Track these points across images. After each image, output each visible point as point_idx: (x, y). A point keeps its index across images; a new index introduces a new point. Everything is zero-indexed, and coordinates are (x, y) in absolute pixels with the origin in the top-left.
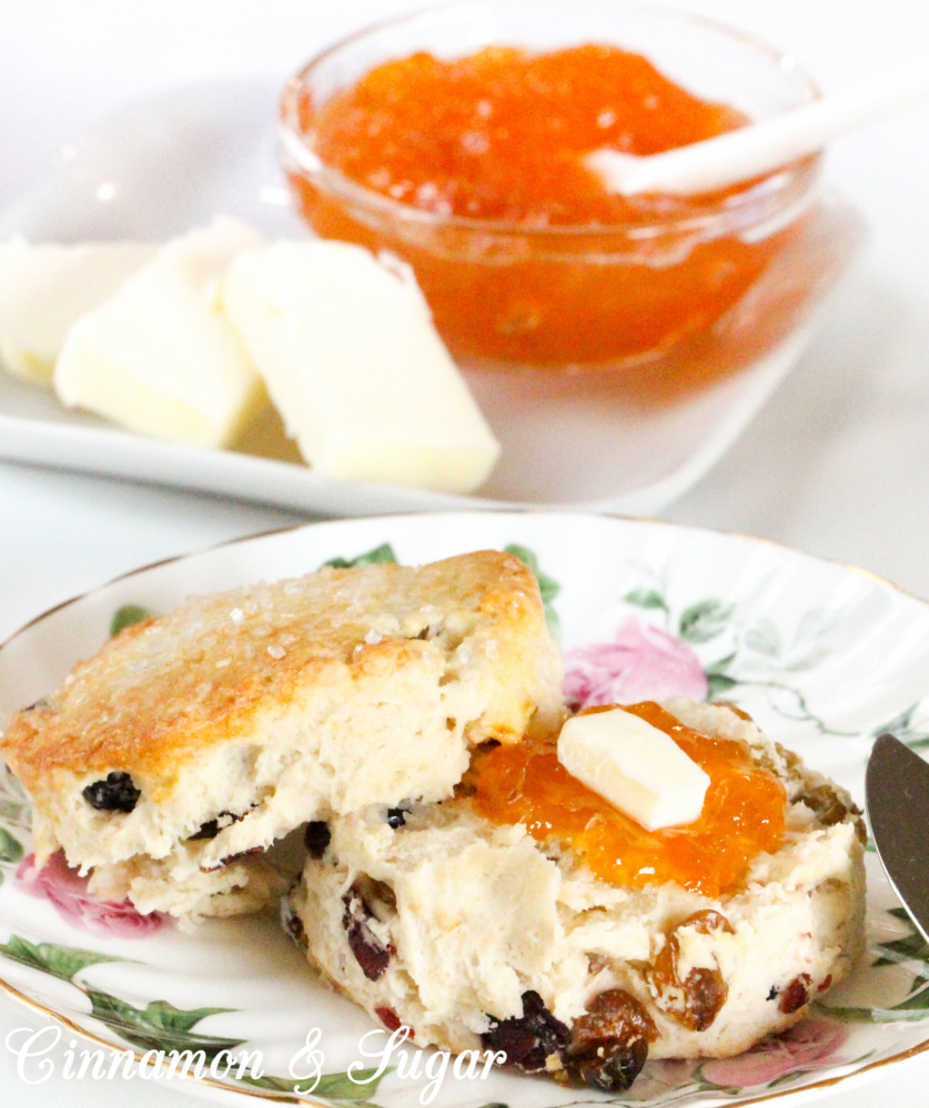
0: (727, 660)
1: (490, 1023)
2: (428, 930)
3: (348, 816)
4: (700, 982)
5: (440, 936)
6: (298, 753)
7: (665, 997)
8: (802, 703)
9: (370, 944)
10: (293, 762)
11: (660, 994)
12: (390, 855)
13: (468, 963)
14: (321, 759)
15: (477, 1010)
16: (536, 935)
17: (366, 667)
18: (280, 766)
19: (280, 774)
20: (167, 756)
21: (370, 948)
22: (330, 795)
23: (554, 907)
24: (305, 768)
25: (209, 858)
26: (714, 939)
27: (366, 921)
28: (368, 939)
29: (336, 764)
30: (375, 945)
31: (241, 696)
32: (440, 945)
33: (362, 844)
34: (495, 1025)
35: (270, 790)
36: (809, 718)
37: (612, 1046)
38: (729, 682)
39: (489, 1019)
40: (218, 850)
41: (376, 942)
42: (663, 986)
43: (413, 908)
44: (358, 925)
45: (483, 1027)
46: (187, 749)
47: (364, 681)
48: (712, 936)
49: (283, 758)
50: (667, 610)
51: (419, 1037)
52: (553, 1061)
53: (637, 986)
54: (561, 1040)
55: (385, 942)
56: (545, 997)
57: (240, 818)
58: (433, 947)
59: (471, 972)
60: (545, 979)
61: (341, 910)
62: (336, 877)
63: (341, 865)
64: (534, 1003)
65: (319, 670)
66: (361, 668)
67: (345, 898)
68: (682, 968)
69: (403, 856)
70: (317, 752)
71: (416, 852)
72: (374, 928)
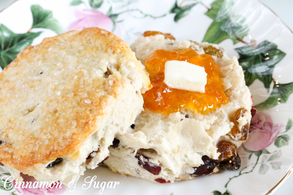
0: (111, 9)
1: (194, 169)
2: (171, 156)
3: (125, 134)
4: (244, 128)
5: (175, 155)
6: (108, 126)
7: (236, 137)
8: (141, 12)
9: (153, 166)
10: (107, 129)
11: (235, 137)
12: (149, 140)
13: (185, 158)
14: (115, 123)
15: (189, 168)
16: (202, 142)
17: (117, 93)
18: (104, 132)
19: (105, 134)
20: (76, 148)
21: (153, 167)
22: (118, 131)
23: (205, 132)
24: (111, 129)
25: (93, 166)
26: (246, 116)
27: (148, 161)
28: (151, 165)
29: (118, 123)
30: (155, 166)
31: (89, 121)
32: (175, 157)
33: (139, 142)
34: (196, 169)
35: (102, 139)
36: (146, 16)
37: (232, 159)
38: (116, 15)
39: (194, 168)
40: (95, 163)
41: (155, 165)
42: (235, 135)
43: (166, 152)
44: (146, 163)
45: (193, 171)
46: (81, 143)
47: (118, 97)
48: (245, 115)
49: (103, 130)
50: (84, 3)
51: (172, 182)
52: (216, 170)
53: (227, 138)
54: (217, 164)
55: (158, 164)
56: (209, 156)
57: (98, 151)
58: (174, 159)
59: (186, 160)
60: (207, 151)
61: (137, 160)
62: (129, 151)
63: (127, 147)
64: (205, 158)
65: (106, 101)
66: (115, 94)
67: (136, 157)
68: (240, 128)
69: (153, 139)
70: (112, 123)
71: (156, 136)
72: (153, 162)
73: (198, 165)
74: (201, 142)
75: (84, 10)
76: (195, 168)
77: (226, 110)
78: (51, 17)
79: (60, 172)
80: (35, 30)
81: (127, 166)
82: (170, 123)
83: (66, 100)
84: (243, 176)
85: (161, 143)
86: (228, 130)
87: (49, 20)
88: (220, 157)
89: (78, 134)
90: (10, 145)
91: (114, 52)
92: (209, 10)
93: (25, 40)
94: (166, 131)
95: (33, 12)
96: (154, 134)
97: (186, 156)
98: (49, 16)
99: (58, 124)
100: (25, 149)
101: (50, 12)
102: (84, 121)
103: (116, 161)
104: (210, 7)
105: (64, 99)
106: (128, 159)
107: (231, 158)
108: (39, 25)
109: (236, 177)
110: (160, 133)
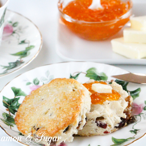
7: (130, 109)
12: (100, 113)
19: (83, 113)
21: (104, 125)
25: (81, 128)
27: (101, 122)
31: (78, 106)
35: (82, 116)
44: (100, 124)
47: (85, 96)
49: (82, 111)
51: (110, 132)
52: (126, 124)
53: (126, 109)
54: (126, 120)
55: (106, 123)
56: (123, 117)
57: (82, 121)
58: (111, 119)
59: (115, 119)
60: (122, 115)
61: (96, 124)
62: (92, 121)
63: (91, 119)
64: (122, 118)
65: (82, 98)
66: (84, 94)
67: (96, 122)
68: (131, 104)
69: (102, 112)
70: (85, 108)
71: (102, 111)
72: (103, 122)
73: (120, 122)
74: (119, 111)
75: (33, 86)
76: (118, 123)
77: (123, 98)
78: (21, 91)
79: (69, 133)
80: (17, 97)
81: (91, 129)
82: (105, 105)
83: (63, 102)
84: (138, 124)
85: (105, 113)
86: (127, 105)
87: (20, 92)
88: (127, 117)
89: (75, 112)
90: (44, 128)
91: (72, 83)
92: (87, 74)
93: (15, 101)
94: (105, 108)
95: (13, 90)
96: (101, 110)
97: (115, 118)
98: (20, 90)
99: (64, 111)
100: (52, 126)
101: (20, 89)
102: (76, 107)
103: (85, 129)
104: (86, 73)
105: (62, 102)
106: (92, 125)
107: (131, 117)
108: (17, 95)
109: (135, 124)
110: (103, 109)
